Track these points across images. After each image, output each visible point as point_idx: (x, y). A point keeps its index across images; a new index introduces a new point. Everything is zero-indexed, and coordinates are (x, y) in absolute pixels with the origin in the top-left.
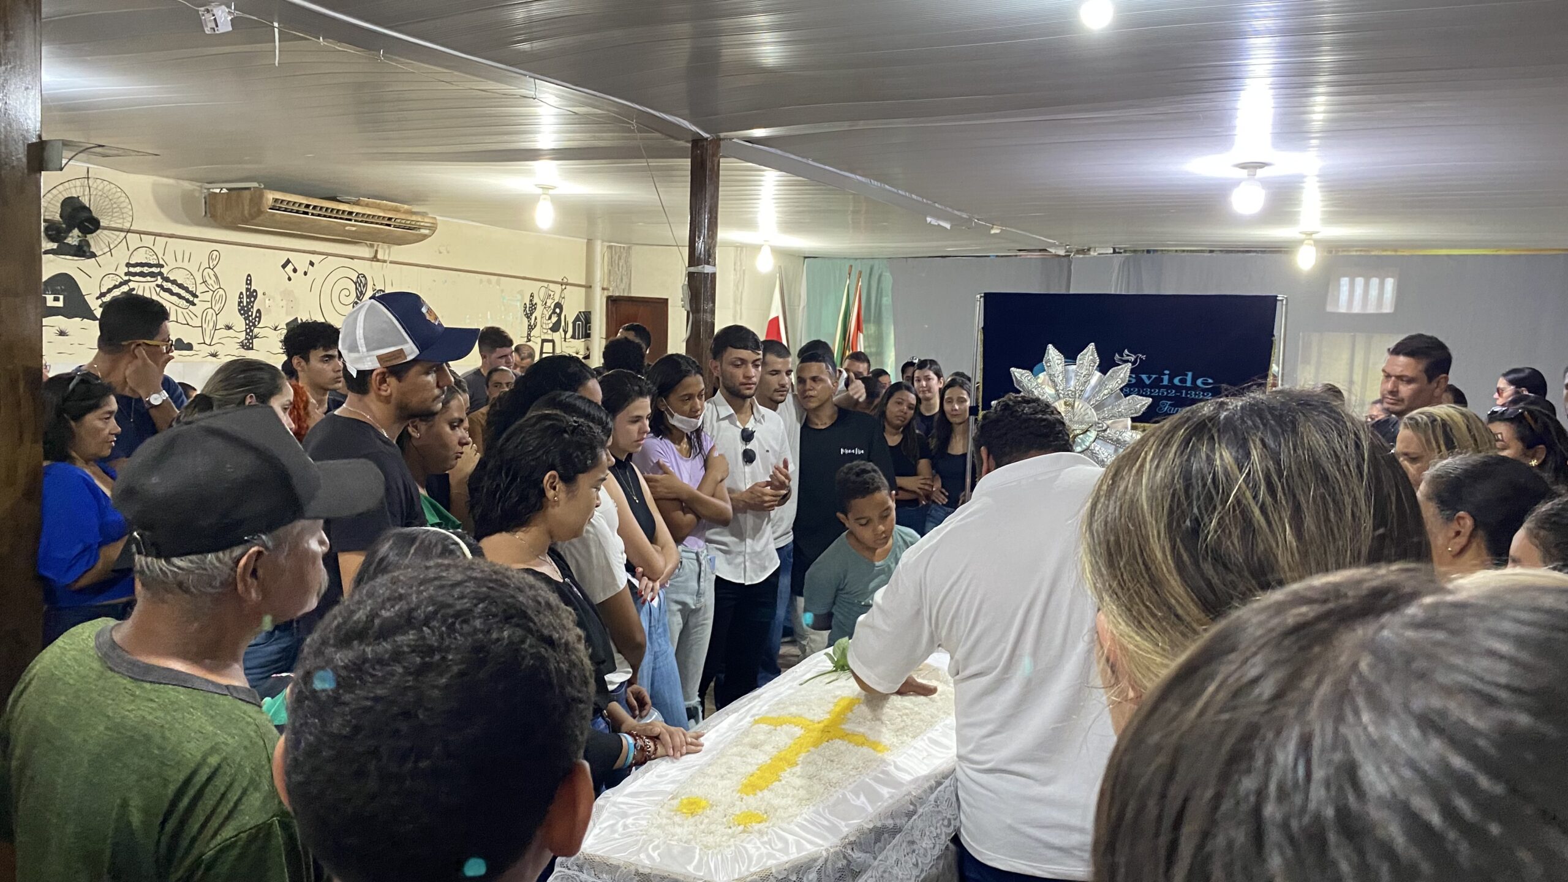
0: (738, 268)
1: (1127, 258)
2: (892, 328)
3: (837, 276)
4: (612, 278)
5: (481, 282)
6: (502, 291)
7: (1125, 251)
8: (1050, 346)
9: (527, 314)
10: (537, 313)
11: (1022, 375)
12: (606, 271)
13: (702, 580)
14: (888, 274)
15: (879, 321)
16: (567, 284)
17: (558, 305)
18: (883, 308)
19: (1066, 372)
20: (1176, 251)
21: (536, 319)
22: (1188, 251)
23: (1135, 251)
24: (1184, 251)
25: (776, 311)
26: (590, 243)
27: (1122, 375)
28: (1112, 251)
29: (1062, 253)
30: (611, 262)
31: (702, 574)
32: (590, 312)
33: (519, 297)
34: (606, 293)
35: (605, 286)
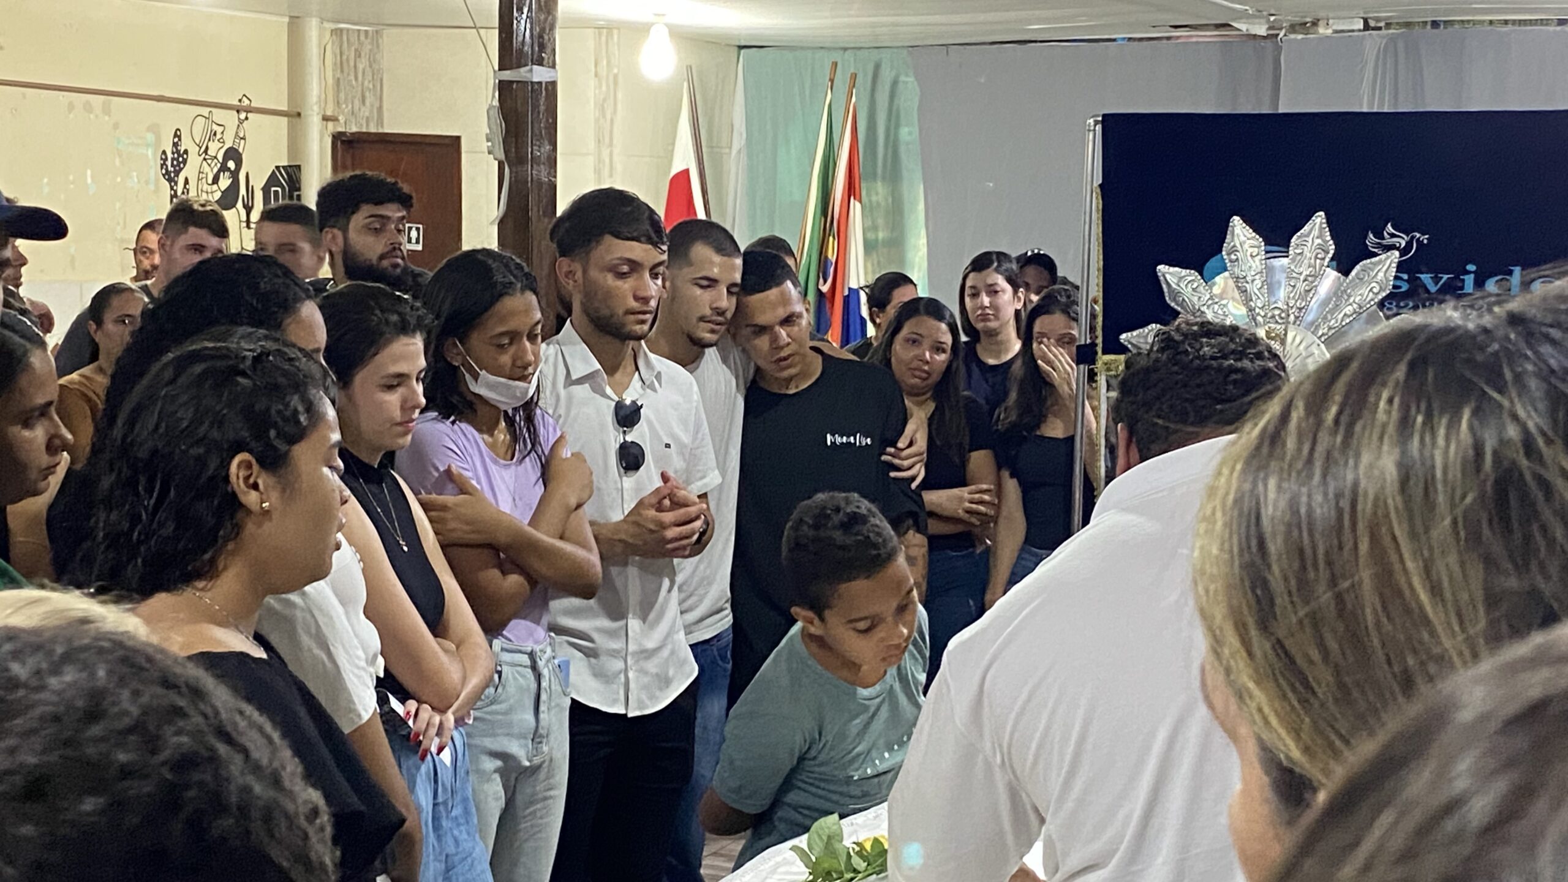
0: (603, 71)
1: (1393, 39)
2: (922, 187)
3: (807, 85)
4: (342, 95)
5: (71, 107)
6: (116, 126)
7: (1388, 25)
8: (1236, 220)
9: (168, 172)
10: (189, 171)
11: (1181, 278)
12: (330, 81)
13: (543, 708)
14: (911, 79)
15: (894, 176)
16: (249, 110)
17: (233, 154)
18: (902, 149)
19: (1269, 271)
20: (1491, 22)
21: (187, 181)
22: (1514, 22)
23: (1408, 25)
24: (1506, 22)
25: (684, 159)
26: (295, 25)
27: (1381, 275)
28: (1361, 27)
29: (1262, 30)
30: (341, 65)
31: (544, 697)
32: (299, 167)
33: (150, 137)
34: (331, 127)
35: (329, 113)
